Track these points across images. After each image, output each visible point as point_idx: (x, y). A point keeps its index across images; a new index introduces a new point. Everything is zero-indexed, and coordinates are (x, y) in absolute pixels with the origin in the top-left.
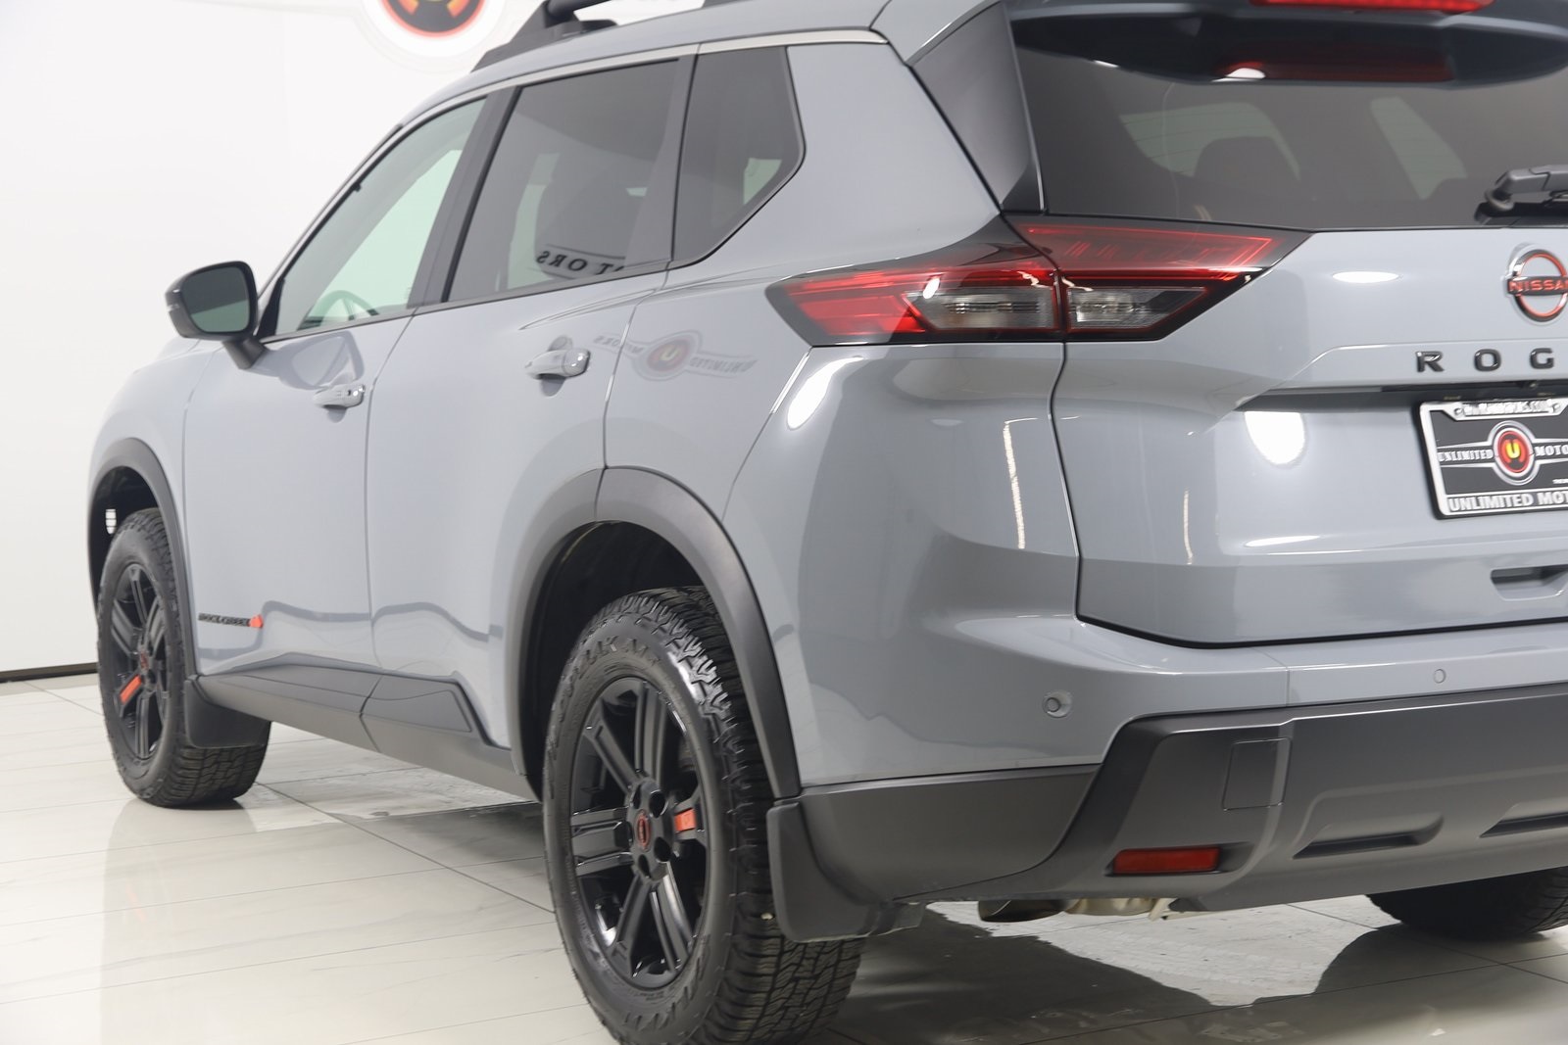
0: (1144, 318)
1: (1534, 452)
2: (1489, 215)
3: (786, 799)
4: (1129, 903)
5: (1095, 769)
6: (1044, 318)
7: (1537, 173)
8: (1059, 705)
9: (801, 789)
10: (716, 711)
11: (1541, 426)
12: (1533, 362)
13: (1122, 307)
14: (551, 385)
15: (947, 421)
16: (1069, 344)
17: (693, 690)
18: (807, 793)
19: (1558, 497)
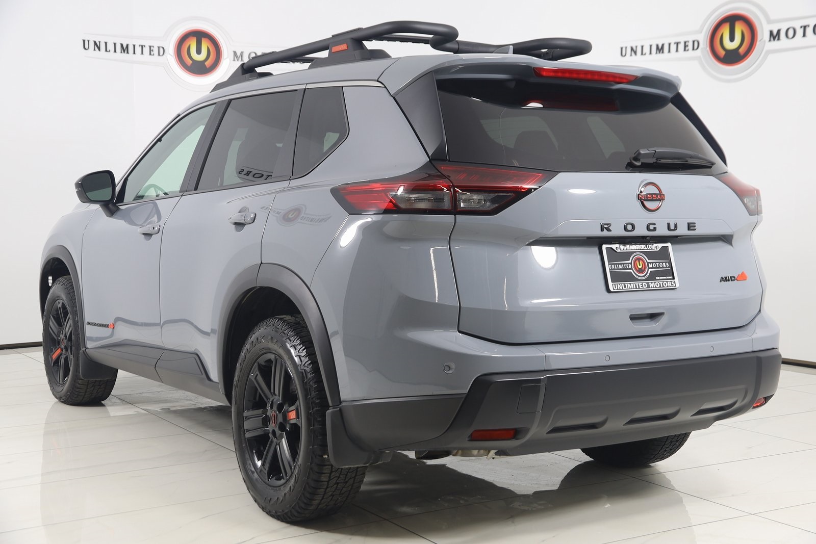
0: (488, 206)
1: (648, 265)
2: (631, 167)
3: (334, 406)
4: (478, 452)
5: (465, 396)
6: (447, 205)
7: (651, 151)
8: (450, 369)
9: (341, 402)
10: (306, 368)
11: (651, 255)
12: (648, 228)
13: (479, 201)
14: (239, 227)
15: (406, 247)
16: (457, 216)
17: (296, 359)
18: (343, 404)
19: (657, 284)
